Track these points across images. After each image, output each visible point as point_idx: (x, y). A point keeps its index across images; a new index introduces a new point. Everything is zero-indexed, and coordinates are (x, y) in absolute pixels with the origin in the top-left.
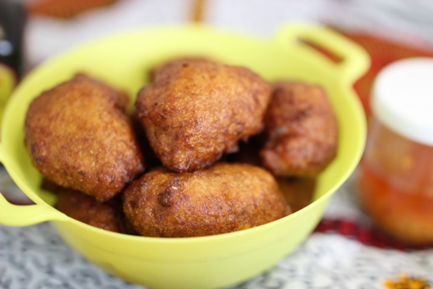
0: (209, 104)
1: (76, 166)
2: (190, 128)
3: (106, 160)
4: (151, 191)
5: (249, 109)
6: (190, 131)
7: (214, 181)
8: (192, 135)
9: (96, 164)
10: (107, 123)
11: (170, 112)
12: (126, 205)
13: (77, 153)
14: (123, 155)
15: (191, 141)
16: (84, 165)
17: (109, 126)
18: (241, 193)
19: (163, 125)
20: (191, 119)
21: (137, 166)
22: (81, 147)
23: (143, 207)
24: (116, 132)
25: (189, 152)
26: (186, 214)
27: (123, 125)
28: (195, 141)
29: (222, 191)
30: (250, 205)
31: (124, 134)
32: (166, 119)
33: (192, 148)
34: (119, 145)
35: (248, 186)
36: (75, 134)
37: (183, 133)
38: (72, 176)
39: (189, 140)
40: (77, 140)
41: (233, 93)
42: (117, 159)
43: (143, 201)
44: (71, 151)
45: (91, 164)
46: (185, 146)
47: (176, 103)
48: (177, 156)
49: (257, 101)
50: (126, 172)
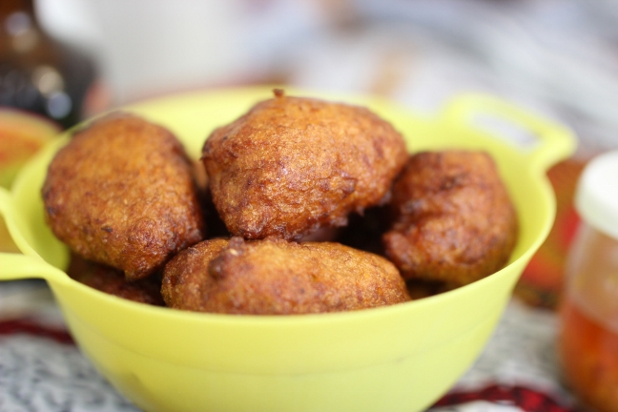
0: (302, 142)
1: (101, 219)
2: (268, 171)
3: (144, 213)
4: (202, 259)
5: (366, 160)
6: (269, 175)
7: (299, 253)
8: (269, 181)
9: (129, 218)
10: (155, 167)
11: (242, 147)
12: (166, 281)
13: (105, 203)
14: (171, 211)
15: (269, 192)
16: (112, 219)
17: (158, 171)
18: (339, 277)
19: (232, 169)
20: (271, 158)
21: (191, 230)
22: (112, 194)
23: (187, 282)
24: (167, 179)
25: (265, 208)
26: (246, 291)
27: (179, 174)
28: (274, 191)
29: (307, 268)
30: (351, 296)
31: (178, 183)
32: (236, 157)
33: (269, 203)
34: (167, 196)
35: (351, 270)
36: (107, 178)
37: (257, 177)
38: (93, 235)
39: (265, 188)
40: (108, 186)
41: (342, 132)
42: (160, 215)
43: (188, 273)
44: (97, 199)
45: (121, 218)
46: (260, 198)
47: (253, 135)
48: (245, 212)
49: (380, 152)
50: (171, 235)
